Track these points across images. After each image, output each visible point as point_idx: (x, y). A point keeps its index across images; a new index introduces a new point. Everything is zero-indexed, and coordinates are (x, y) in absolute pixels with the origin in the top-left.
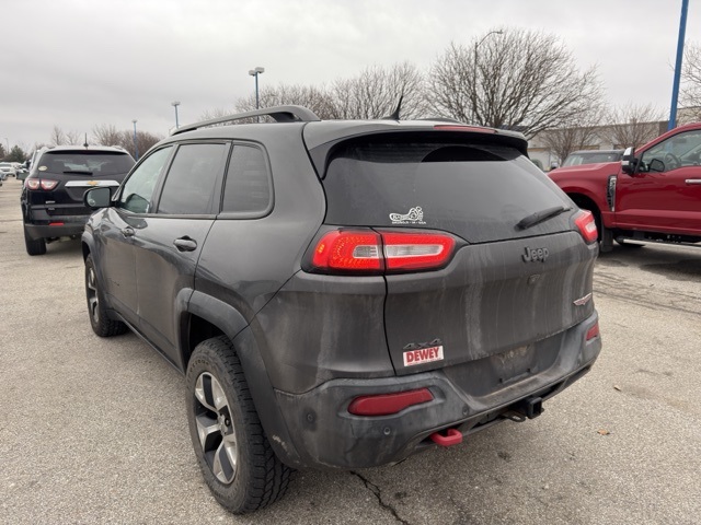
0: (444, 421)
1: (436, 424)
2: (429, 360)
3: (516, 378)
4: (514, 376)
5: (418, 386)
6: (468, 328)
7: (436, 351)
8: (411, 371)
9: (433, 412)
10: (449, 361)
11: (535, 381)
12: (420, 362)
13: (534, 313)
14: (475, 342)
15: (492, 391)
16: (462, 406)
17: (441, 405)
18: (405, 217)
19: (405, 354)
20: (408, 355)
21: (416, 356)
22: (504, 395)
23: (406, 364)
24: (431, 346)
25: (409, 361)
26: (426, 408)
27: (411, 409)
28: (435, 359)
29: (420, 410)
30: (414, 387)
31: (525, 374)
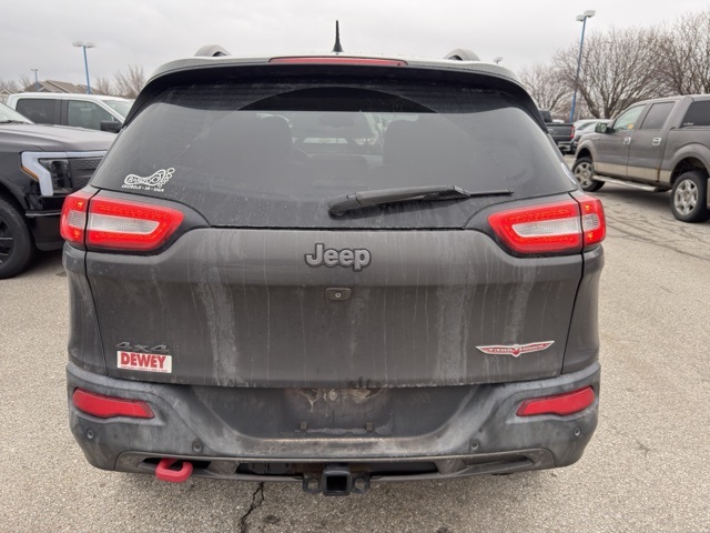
0: (162, 448)
1: (150, 448)
2: (149, 369)
3: (336, 431)
4: (333, 426)
5: (127, 395)
6: (214, 341)
7: (162, 361)
8: (123, 376)
9: (146, 433)
10: (178, 378)
11: (370, 445)
12: (137, 368)
13: (353, 346)
14: (225, 362)
15: (281, 437)
16: (192, 438)
17: (159, 428)
18: (142, 180)
19: (119, 353)
20: (123, 355)
21: (133, 359)
22: (289, 446)
23: (119, 365)
24: (153, 353)
25: (123, 362)
26: (137, 425)
27: (119, 419)
28: (158, 369)
29: (129, 425)
30: (122, 396)
31: (361, 431)
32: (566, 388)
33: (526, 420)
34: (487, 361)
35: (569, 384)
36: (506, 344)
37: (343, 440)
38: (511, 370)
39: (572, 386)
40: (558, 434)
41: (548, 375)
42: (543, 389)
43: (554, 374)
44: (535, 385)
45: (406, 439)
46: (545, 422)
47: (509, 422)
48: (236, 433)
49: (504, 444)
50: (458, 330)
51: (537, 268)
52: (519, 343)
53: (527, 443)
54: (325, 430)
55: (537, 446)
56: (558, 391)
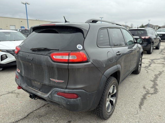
32: (66, 92)
33: (58, 96)
34: (52, 82)
35: (67, 91)
36: (55, 79)
37: (36, 90)
38: (56, 85)
39: (67, 92)
40: (63, 101)
41: (63, 88)
42: (61, 90)
43: (64, 88)
44: (60, 89)
45: (44, 93)
46: (61, 98)
47: (54, 95)
48: (26, 84)
49: (53, 99)
50: (47, 74)
51: (56, 65)
52: (57, 80)
53: (57, 101)
54: (35, 88)
55: (59, 102)
56: (64, 92)
